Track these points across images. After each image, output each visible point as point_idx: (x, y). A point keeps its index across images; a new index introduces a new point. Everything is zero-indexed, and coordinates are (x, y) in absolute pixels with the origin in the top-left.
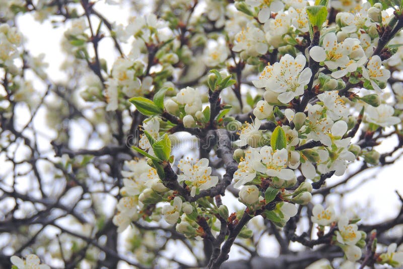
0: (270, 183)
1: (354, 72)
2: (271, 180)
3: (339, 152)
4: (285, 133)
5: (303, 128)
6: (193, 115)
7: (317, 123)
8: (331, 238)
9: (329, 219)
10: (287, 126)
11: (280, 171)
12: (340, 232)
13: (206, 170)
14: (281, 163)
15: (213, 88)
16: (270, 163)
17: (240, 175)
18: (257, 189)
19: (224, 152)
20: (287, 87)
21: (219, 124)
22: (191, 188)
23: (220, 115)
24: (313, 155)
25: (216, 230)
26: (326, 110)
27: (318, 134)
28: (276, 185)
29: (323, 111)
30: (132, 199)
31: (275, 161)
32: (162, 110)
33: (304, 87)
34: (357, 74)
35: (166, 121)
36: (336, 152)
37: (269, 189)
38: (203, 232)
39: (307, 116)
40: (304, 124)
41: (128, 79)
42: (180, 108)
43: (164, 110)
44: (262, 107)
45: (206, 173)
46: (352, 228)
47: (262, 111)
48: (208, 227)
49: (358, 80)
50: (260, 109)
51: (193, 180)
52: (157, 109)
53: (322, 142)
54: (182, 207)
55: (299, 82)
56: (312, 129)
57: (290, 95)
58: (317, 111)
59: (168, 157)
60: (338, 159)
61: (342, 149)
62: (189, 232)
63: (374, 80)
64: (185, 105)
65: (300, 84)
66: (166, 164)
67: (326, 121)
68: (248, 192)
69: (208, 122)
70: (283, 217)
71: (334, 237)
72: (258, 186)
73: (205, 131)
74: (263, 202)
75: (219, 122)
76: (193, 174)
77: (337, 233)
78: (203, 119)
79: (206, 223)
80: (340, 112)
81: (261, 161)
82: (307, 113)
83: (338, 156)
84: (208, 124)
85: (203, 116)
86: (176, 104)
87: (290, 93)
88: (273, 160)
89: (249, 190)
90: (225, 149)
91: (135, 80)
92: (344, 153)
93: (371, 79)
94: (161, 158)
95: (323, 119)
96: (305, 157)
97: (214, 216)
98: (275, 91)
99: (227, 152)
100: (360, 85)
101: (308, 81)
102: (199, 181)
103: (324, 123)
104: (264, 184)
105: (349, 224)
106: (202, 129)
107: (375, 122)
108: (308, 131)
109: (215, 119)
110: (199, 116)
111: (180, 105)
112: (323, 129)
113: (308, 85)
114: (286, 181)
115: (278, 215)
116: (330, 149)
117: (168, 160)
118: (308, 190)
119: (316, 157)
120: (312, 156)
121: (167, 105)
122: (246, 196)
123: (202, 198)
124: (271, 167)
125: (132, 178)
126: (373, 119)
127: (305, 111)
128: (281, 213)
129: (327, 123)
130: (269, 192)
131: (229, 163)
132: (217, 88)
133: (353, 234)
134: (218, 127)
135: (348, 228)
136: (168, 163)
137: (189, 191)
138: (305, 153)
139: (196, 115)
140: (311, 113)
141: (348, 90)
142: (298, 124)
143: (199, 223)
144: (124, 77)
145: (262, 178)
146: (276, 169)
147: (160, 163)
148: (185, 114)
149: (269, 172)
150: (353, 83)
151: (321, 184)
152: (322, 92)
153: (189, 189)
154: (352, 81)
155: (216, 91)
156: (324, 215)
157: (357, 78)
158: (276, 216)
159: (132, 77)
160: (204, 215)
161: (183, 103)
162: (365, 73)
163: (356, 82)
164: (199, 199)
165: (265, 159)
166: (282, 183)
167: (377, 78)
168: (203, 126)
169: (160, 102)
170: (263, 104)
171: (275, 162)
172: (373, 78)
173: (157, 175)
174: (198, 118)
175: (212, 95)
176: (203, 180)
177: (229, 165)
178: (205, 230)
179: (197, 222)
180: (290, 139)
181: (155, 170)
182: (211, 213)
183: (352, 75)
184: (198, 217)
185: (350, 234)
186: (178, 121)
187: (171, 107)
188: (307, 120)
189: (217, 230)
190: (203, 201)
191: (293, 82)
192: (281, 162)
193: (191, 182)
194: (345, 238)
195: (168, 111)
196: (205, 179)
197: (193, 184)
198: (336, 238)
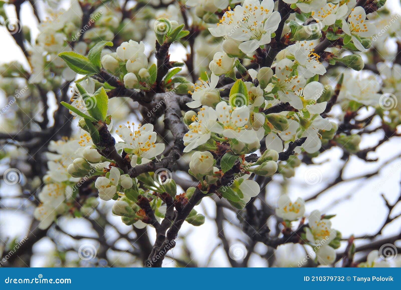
0: (228, 148)
1: (332, 25)
2: (229, 145)
3: (312, 119)
4: (248, 91)
5: (269, 88)
6: (136, 73)
7: (286, 81)
8: (300, 235)
9: (297, 212)
10: (250, 83)
11: (239, 132)
12: (310, 229)
13: (150, 136)
14: (242, 122)
15: (161, 41)
16: (227, 122)
17: (191, 137)
18: (211, 156)
19: (172, 122)
20: (250, 35)
21: (168, 85)
22: (131, 157)
23: (168, 76)
24: (281, 121)
25: (160, 215)
26: (297, 65)
27: (287, 93)
28: (234, 150)
29: (294, 66)
30: (58, 186)
31: (233, 120)
32: (98, 68)
33: (271, 34)
34: (335, 29)
35: (103, 82)
36: (309, 119)
37: (226, 155)
38: (145, 215)
39: (274, 73)
40: (270, 81)
41: (57, 43)
42: (120, 66)
43: (101, 68)
44: (220, 60)
45: (150, 139)
46: (325, 224)
47: (220, 65)
48: (151, 210)
49: (337, 36)
50: (217, 63)
51: (134, 147)
52: (92, 67)
53: (292, 104)
54: (120, 181)
55: (265, 29)
56: (279, 89)
57: (254, 44)
58: (286, 67)
59: (105, 117)
60: (310, 127)
61: (315, 116)
62: (128, 213)
63: (356, 37)
64: (126, 61)
65: (266, 31)
66: (101, 125)
67: (297, 80)
68: (201, 160)
69: (154, 83)
70: (242, 197)
71: (303, 234)
72: (213, 153)
73: (150, 94)
74: (218, 174)
75: (167, 84)
76: (134, 140)
77: (307, 229)
78: (147, 77)
79: (149, 205)
80: (315, 67)
81: (217, 120)
82: (274, 69)
83: (311, 123)
84: (154, 85)
85: (148, 74)
86: (116, 61)
87: (254, 41)
88: (231, 118)
89: (202, 157)
90: (173, 118)
91: (64, 45)
92: (318, 121)
93: (352, 34)
94: (95, 117)
95: (294, 77)
96: (271, 125)
97: (159, 198)
98: (237, 39)
99: (176, 122)
100: (339, 43)
101: (276, 28)
102: (142, 148)
103: (294, 82)
104: (220, 150)
105: (321, 219)
106: (147, 92)
107: (356, 100)
108: (274, 91)
109: (163, 79)
110: (143, 74)
111: (120, 61)
112: (293, 88)
113: (275, 32)
114: (247, 145)
115: (236, 193)
116: (302, 115)
117: (104, 120)
118: (273, 159)
119: (284, 124)
120: (279, 123)
121: (104, 62)
122: (198, 164)
123: (144, 174)
124: (229, 127)
125: (60, 161)
126: (354, 97)
127: (272, 67)
128: (240, 192)
129: (298, 82)
130: (226, 160)
131: (178, 134)
132: (165, 40)
133: (327, 231)
134: (167, 90)
135: (320, 224)
136: (105, 124)
137: (128, 161)
138: (271, 119)
139: (140, 73)
140: (280, 68)
141: (324, 49)
142: (263, 81)
143: (140, 204)
144: (52, 42)
145: (218, 142)
146: (235, 130)
147: (94, 124)
148: (126, 72)
149: (227, 133)
150: (330, 39)
151: (289, 155)
152: (294, 43)
153: (128, 158)
154: (330, 37)
155: (165, 43)
156: (291, 208)
157: (336, 34)
158: (234, 195)
159: (62, 43)
160: (146, 195)
161: (124, 60)
162: (345, 27)
163: (335, 38)
164: (140, 175)
165: (221, 116)
166: (242, 148)
167: (360, 34)
168: (148, 87)
169: (96, 58)
170: (222, 57)
171: (234, 122)
172: (354, 33)
173: (91, 140)
174: (142, 77)
175: (160, 49)
176: (146, 147)
177: (178, 136)
178: (147, 212)
179: (137, 204)
180: (253, 98)
181: (89, 135)
182: (155, 194)
183: (330, 29)
184: (139, 197)
185: (322, 231)
186: (118, 82)
187: (109, 64)
188: (274, 78)
189: (162, 217)
190: (146, 177)
191: (257, 28)
192: (240, 120)
193: (131, 150)
194: (317, 236)
195: (106, 70)
196: (149, 146)
197: (133, 152)
198: (305, 236)
